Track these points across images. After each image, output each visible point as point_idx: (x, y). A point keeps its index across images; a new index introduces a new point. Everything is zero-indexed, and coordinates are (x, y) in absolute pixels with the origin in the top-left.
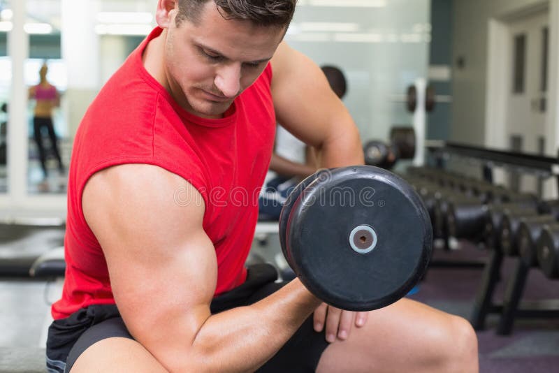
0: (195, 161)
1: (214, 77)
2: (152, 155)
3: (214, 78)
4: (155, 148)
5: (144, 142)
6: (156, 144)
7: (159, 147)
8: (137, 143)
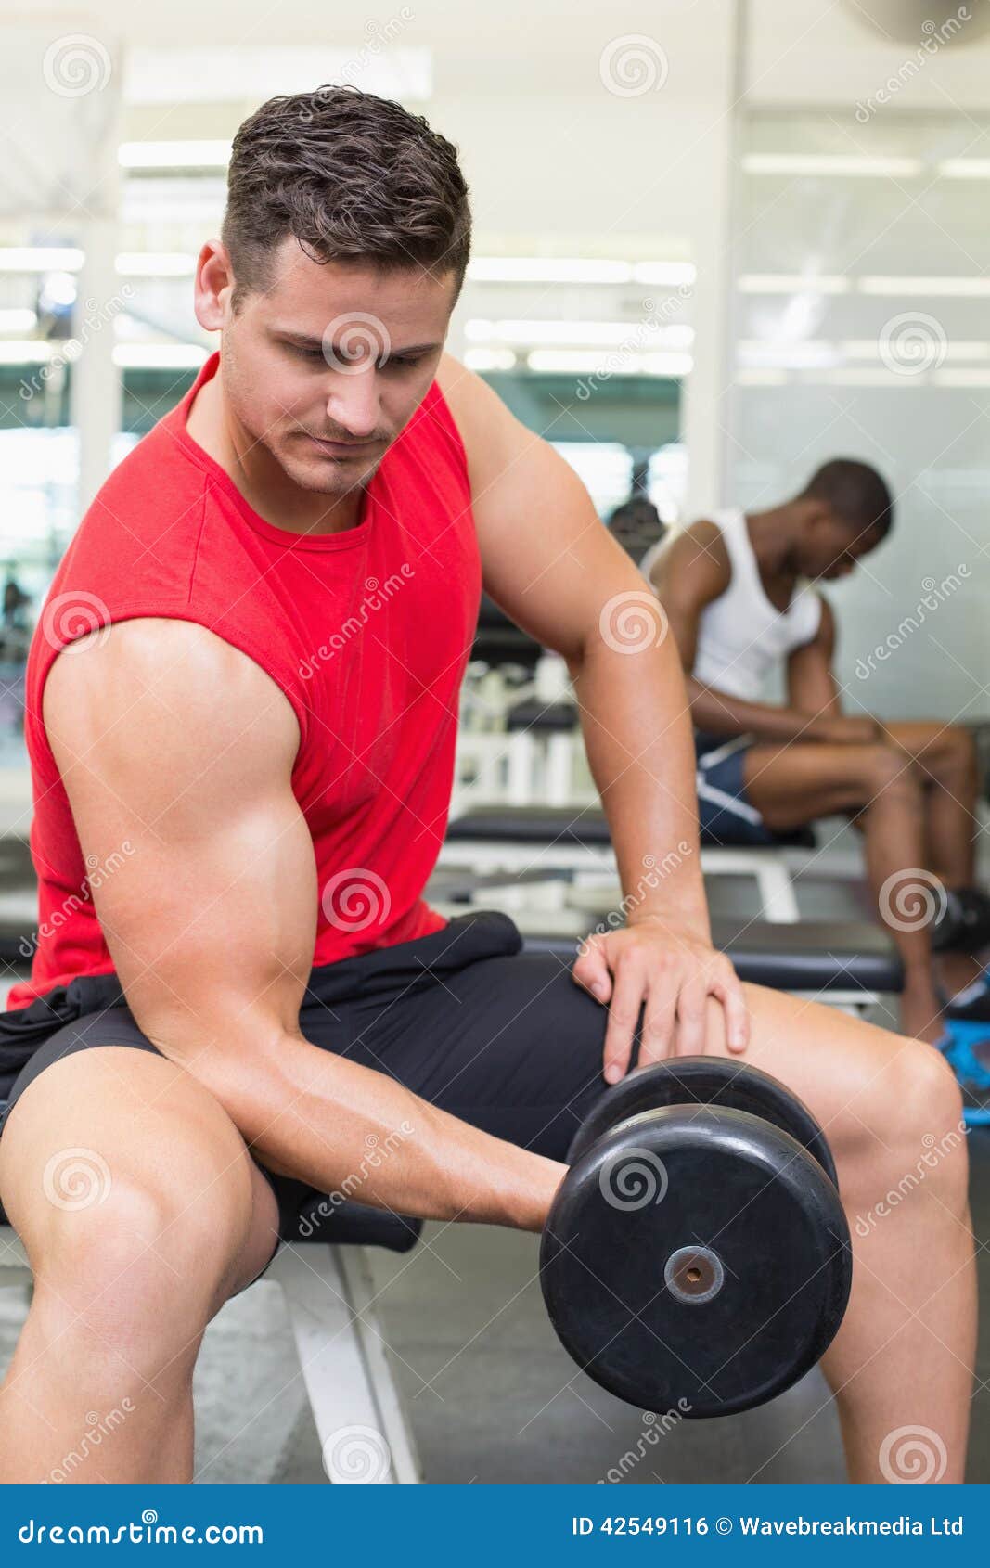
0: (281, 624)
1: (325, 400)
2: (187, 600)
3: (326, 404)
4: (194, 584)
5: (173, 576)
6: (198, 577)
7: (203, 586)
8: (159, 577)
